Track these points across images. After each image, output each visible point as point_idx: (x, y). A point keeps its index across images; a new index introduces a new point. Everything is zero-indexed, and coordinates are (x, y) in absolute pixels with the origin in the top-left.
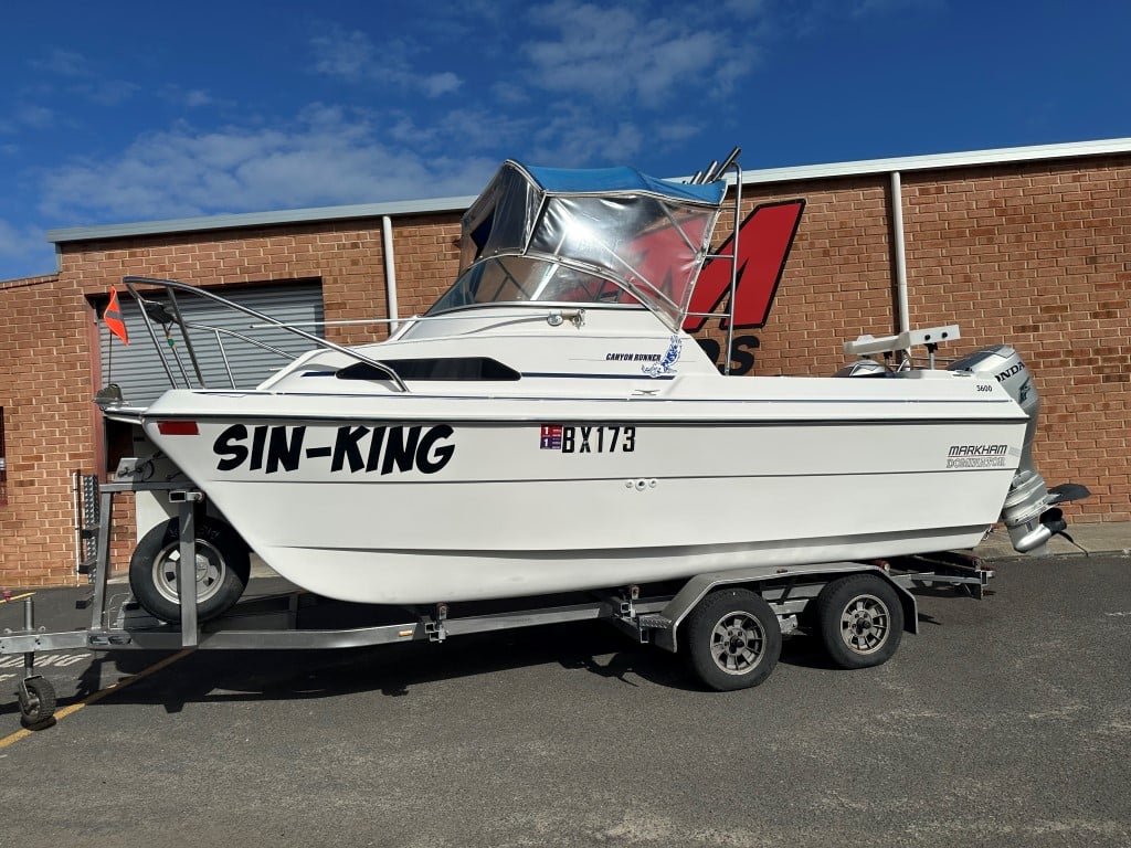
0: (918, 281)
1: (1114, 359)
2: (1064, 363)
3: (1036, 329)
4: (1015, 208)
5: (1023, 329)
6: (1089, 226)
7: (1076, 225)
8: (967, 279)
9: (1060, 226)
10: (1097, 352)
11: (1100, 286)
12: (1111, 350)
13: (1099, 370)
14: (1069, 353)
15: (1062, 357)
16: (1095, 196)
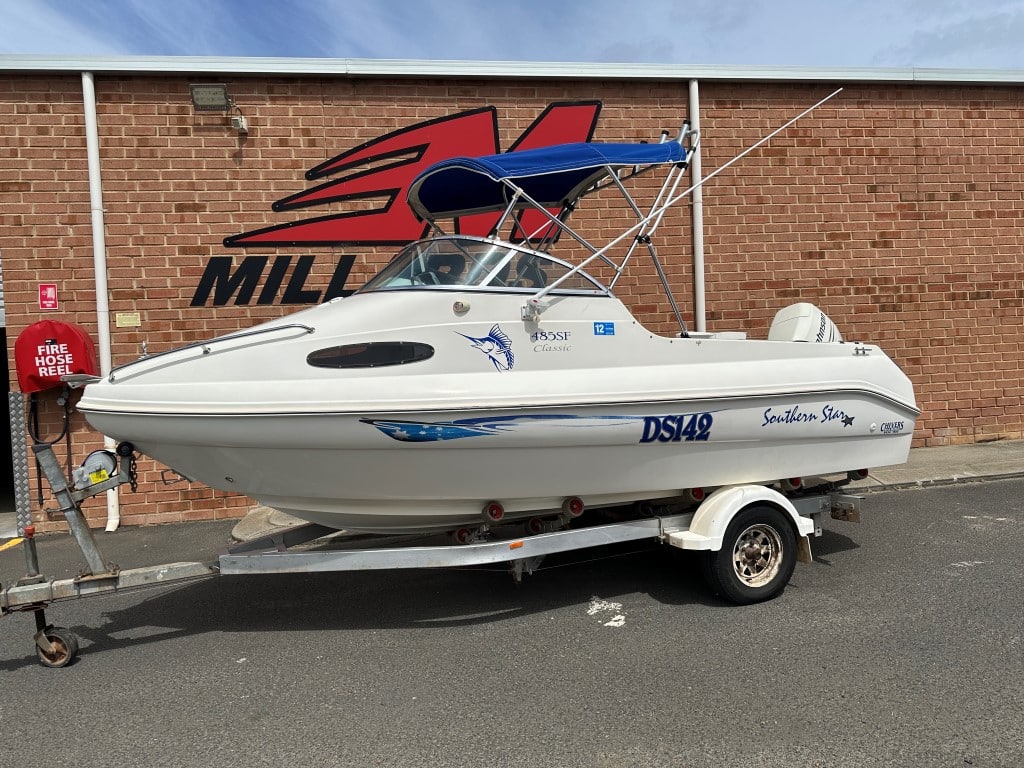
0: (713, 199)
1: (889, 289)
2: (846, 292)
3: (821, 255)
4: (805, 130)
5: (810, 255)
6: (871, 153)
7: (860, 153)
8: (760, 201)
9: (846, 152)
10: (875, 281)
11: (880, 216)
12: (887, 280)
13: (876, 299)
14: (850, 281)
15: (845, 286)
16: (877, 124)
